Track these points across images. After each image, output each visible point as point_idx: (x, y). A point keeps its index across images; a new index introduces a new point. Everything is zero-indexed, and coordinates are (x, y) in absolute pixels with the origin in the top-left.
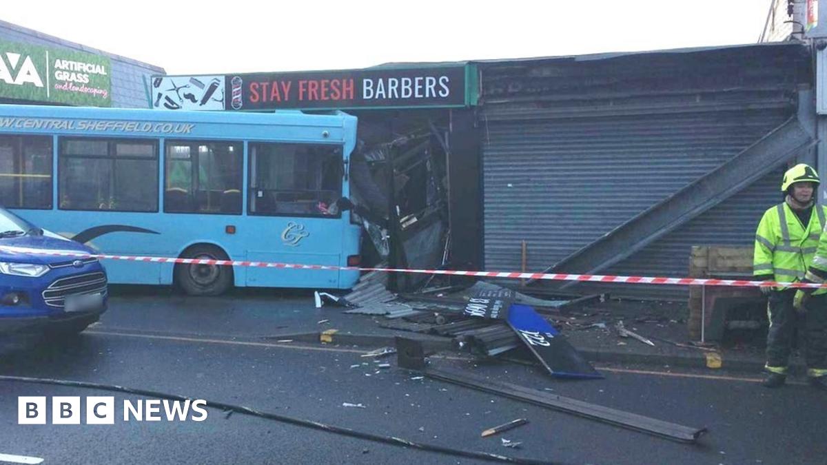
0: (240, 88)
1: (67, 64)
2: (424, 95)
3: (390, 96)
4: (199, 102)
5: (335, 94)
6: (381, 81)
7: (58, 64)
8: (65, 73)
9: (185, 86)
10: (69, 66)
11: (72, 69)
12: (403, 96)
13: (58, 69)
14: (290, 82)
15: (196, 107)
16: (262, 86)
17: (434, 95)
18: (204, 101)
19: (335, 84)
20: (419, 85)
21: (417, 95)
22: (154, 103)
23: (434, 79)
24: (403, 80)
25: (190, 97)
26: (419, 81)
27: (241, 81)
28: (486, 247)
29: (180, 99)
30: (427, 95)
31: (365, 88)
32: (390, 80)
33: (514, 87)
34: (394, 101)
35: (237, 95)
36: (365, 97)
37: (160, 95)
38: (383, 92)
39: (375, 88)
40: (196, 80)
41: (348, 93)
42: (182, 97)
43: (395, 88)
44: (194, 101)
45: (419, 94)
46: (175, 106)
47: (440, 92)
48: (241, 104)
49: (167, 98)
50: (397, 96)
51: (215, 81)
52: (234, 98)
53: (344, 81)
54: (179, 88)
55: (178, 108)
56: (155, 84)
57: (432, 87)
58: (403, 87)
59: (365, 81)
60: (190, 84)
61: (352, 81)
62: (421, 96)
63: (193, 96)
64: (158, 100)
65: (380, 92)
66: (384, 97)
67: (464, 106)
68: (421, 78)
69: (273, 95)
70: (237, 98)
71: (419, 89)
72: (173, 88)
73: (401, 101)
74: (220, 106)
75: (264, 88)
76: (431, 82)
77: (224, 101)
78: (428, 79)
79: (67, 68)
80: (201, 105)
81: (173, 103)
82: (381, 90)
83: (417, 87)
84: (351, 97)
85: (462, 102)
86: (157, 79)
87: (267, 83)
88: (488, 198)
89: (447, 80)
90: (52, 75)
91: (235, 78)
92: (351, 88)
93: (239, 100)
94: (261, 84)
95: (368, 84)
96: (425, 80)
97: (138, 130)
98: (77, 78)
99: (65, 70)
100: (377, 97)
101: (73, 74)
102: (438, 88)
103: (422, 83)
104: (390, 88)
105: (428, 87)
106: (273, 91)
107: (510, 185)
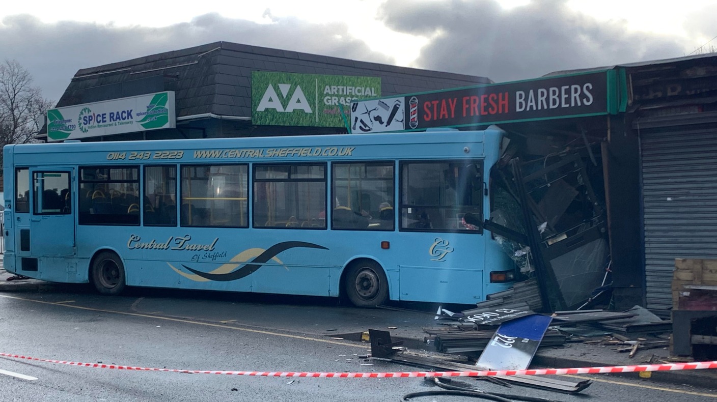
0: (416, 108)
1: (336, 89)
2: (570, 105)
3: (540, 108)
4: (385, 124)
5: (493, 109)
6: (531, 92)
7: (327, 90)
8: (333, 98)
9: (375, 109)
10: (338, 91)
11: (341, 93)
12: (551, 107)
13: (327, 94)
14: (456, 99)
15: (383, 127)
16: (433, 104)
17: (579, 104)
18: (389, 123)
19: (493, 98)
20: (565, 94)
21: (564, 105)
22: (352, 126)
23: (578, 87)
24: (551, 89)
25: (378, 119)
26: (566, 90)
27: (417, 101)
28: (647, 268)
29: (371, 121)
30: (573, 105)
31: (518, 101)
32: (540, 91)
33: (673, 90)
34: (543, 112)
35: (414, 114)
36: (518, 110)
37: (356, 118)
38: (533, 104)
39: (526, 100)
40: (383, 103)
41: (503, 106)
42: (373, 120)
43: (544, 98)
44: (382, 123)
45: (566, 104)
46: (367, 128)
47: (585, 100)
48: (417, 124)
49: (361, 121)
50: (546, 107)
51: (397, 102)
52: (411, 118)
53: (500, 95)
54: (370, 111)
55: (369, 130)
56: (353, 109)
57: (577, 95)
58: (551, 97)
59: (518, 93)
60: (379, 107)
61: (507, 94)
62: (567, 106)
63: (381, 118)
64: (355, 124)
65: (531, 104)
66: (535, 108)
67: (606, 113)
68: (567, 87)
69: (442, 113)
70: (414, 118)
71: (565, 98)
72: (366, 111)
73: (550, 112)
74: (401, 126)
75: (435, 106)
76: (576, 90)
77: (404, 122)
78: (573, 87)
79: (336, 93)
80: (386, 126)
81: (366, 125)
82: (531, 102)
83: (564, 96)
84: (507, 111)
85: (605, 109)
86: (354, 104)
87: (438, 102)
88: (649, 213)
89: (591, 87)
90: (321, 101)
91: (412, 99)
92: (506, 102)
93: (416, 119)
94: (433, 102)
95: (521, 96)
96: (570, 88)
97: (311, 155)
98: (346, 102)
99: (334, 95)
100: (528, 109)
101: (342, 99)
102: (582, 96)
103: (568, 92)
104: (540, 99)
105: (573, 95)
106: (442, 110)
107: (669, 199)
